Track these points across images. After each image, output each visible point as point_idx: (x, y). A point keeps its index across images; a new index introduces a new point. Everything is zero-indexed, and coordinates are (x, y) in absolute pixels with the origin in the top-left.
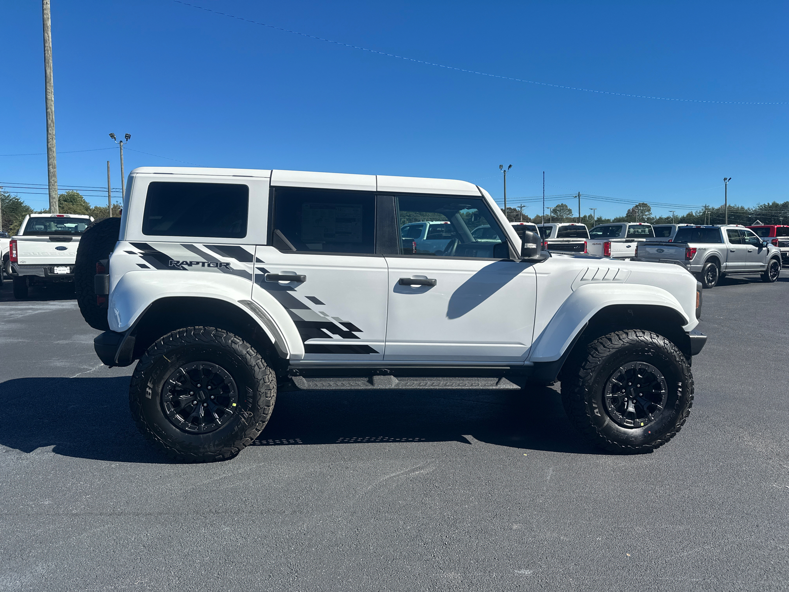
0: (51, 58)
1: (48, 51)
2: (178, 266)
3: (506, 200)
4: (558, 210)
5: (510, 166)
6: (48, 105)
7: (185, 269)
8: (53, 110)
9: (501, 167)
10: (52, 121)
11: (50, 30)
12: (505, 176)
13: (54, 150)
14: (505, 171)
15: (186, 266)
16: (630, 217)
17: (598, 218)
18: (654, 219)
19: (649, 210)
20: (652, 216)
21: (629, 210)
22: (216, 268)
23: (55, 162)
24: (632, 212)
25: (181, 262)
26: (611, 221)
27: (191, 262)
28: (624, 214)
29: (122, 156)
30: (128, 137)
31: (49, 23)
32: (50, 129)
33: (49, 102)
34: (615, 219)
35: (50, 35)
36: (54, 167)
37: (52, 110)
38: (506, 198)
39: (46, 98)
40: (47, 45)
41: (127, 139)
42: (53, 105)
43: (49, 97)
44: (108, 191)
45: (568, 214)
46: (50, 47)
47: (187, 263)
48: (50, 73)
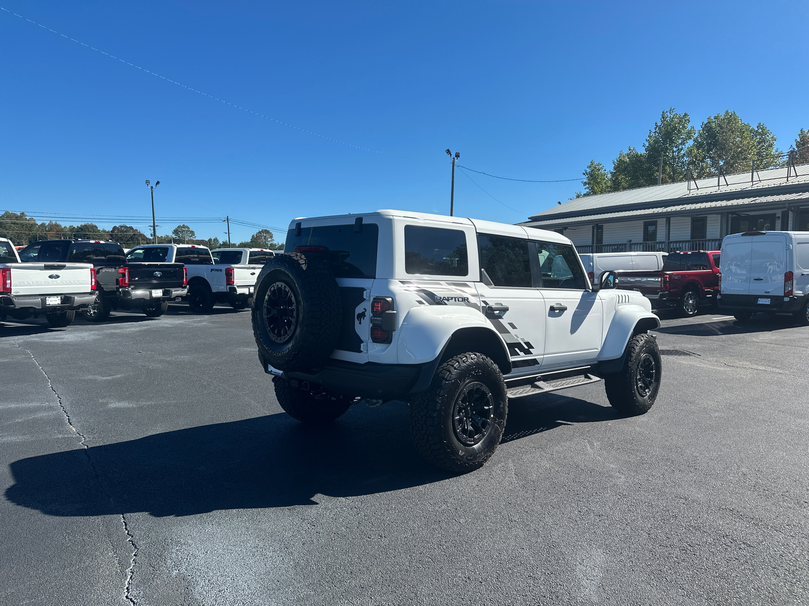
2: (441, 301)
3: (155, 219)
4: (180, 232)
5: (158, 183)
7: (446, 304)
9: (148, 182)
12: (152, 192)
14: (152, 187)
15: (446, 301)
16: (254, 242)
17: (223, 242)
18: (276, 245)
19: (271, 237)
20: (274, 242)
21: (253, 236)
22: (462, 302)
24: (256, 237)
25: (442, 298)
26: (237, 245)
27: (448, 298)
28: (248, 240)
34: (240, 244)
38: (155, 216)
45: (191, 237)
47: (446, 299)
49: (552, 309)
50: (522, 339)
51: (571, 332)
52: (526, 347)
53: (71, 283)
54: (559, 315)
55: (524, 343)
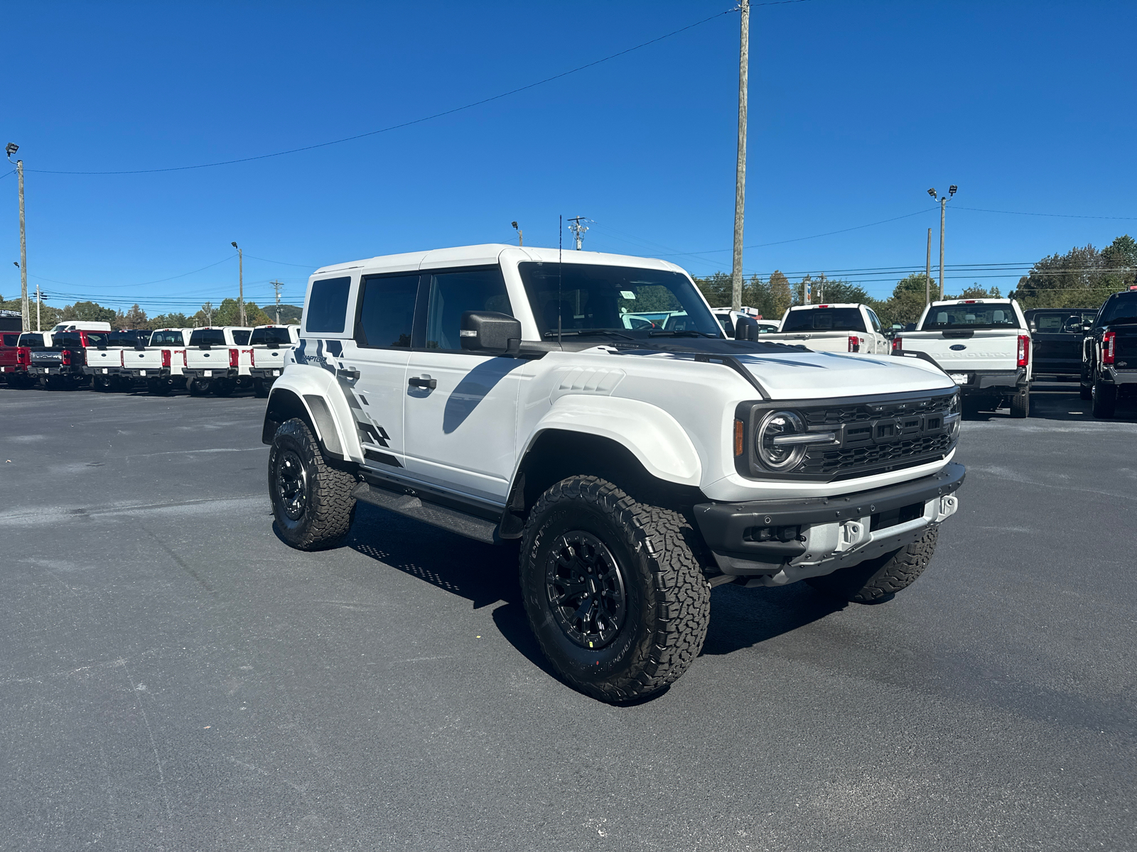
0: (745, 120)
1: (742, 112)
2: (305, 360)
6: (738, 178)
8: (744, 182)
10: (741, 197)
11: (745, 85)
13: (741, 232)
15: (308, 361)
22: (319, 362)
23: (741, 247)
25: (307, 357)
27: (311, 356)
29: (944, 220)
30: (953, 190)
31: (745, 77)
32: (738, 207)
33: (739, 174)
35: (746, 92)
36: (739, 254)
37: (741, 184)
39: (737, 170)
40: (741, 105)
41: (952, 193)
42: (744, 177)
43: (740, 168)
44: (927, 271)
46: (745, 107)
48: (743, 138)
49: (414, 382)
50: (375, 421)
51: (444, 428)
52: (381, 436)
53: (983, 357)
54: (424, 395)
55: (378, 427)
